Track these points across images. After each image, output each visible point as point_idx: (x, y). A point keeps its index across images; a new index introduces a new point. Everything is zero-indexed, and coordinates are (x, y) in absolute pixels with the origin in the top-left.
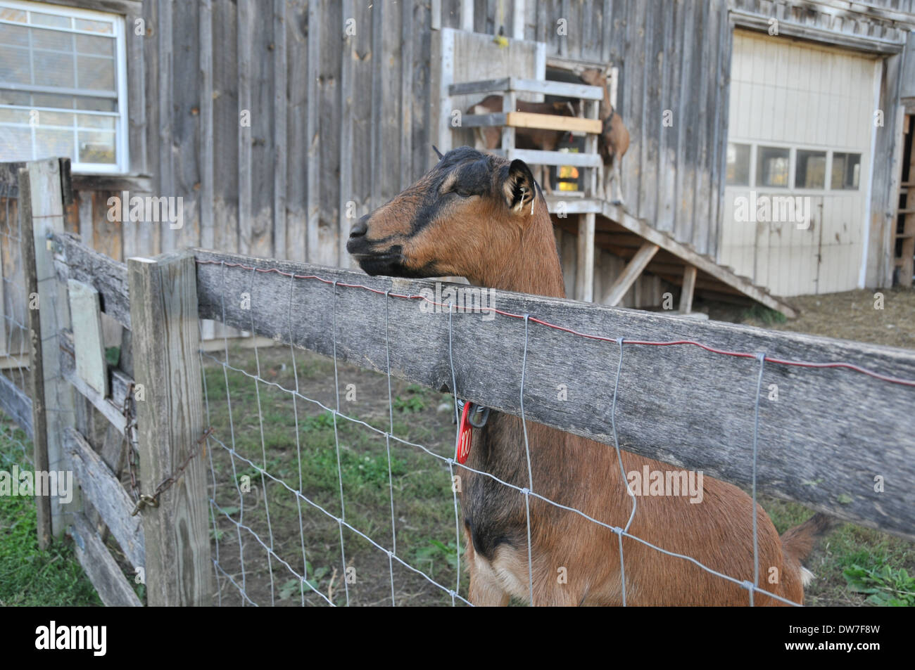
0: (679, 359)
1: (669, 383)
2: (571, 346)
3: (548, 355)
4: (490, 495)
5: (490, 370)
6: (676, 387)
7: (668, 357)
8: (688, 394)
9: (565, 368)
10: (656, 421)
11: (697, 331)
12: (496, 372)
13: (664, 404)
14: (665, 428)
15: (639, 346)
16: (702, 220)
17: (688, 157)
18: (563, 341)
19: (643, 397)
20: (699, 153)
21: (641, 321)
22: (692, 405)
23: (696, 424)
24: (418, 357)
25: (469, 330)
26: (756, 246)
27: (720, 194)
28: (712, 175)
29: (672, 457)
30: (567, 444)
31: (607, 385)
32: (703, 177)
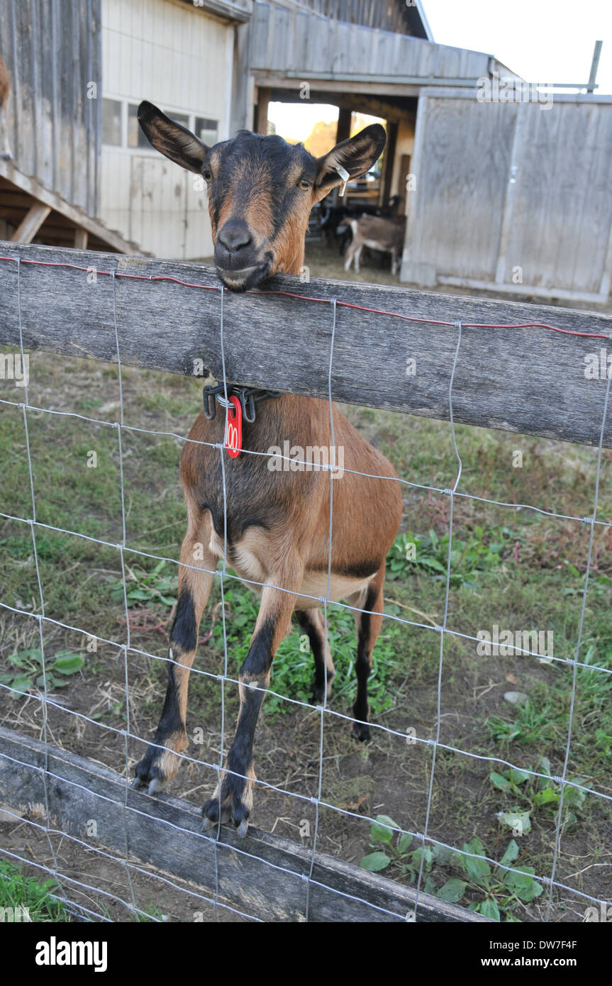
0: (519, 339)
1: (506, 361)
2: (387, 329)
3: (356, 338)
5: (274, 353)
6: (514, 363)
7: (506, 338)
8: (526, 370)
9: (377, 350)
10: (491, 394)
11: (539, 315)
12: (283, 355)
13: (497, 378)
14: (499, 399)
15: (473, 328)
16: (81, 179)
17: (64, 109)
18: (376, 324)
19: (474, 373)
20: (75, 107)
21: (476, 305)
22: (531, 379)
23: (534, 395)
25: (243, 313)
26: (130, 210)
27: (97, 153)
28: (88, 132)
29: (505, 423)
31: (432, 364)
32: (79, 134)
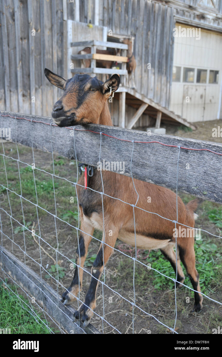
0: (153, 147)
1: (150, 156)
2: (116, 143)
3: (109, 146)
4: (90, 196)
5: (88, 152)
6: (152, 157)
7: (149, 147)
8: (156, 159)
9: (114, 151)
10: (145, 168)
11: (159, 138)
12: (91, 152)
13: (148, 163)
14: (148, 171)
15: (140, 143)
16: (164, 94)
17: (159, 71)
18: (114, 141)
19: (141, 160)
20: (163, 70)
21: (140, 134)
22: (157, 163)
23: (158, 169)
24: (63, 147)
25: (81, 137)
26: (183, 104)
27: (170, 85)
28: (167, 78)
29: (150, 180)
30: (117, 177)
31: (129, 157)
32: (164, 79)
